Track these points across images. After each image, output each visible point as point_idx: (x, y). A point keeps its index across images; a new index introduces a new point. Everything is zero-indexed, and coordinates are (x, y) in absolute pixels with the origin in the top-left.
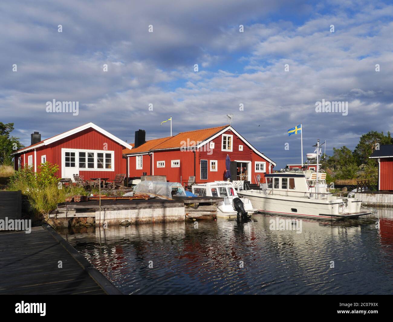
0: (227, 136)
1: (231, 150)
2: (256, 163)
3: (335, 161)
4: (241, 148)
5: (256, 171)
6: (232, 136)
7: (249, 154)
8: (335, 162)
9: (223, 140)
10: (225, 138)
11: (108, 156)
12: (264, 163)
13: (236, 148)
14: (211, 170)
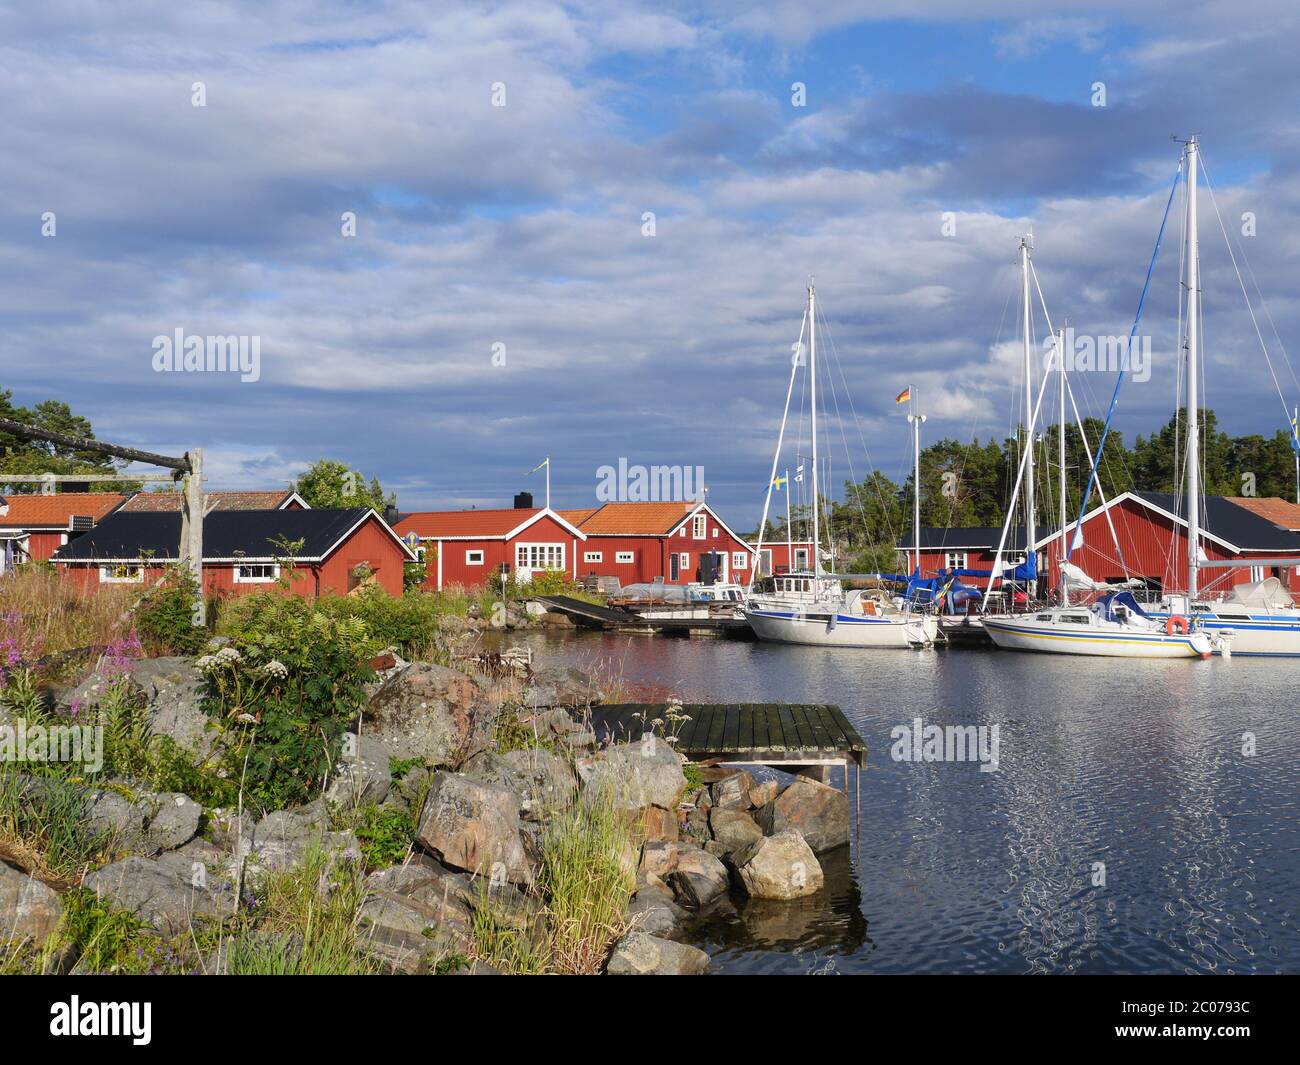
0: (700, 516)
1: (704, 538)
2: (735, 554)
3: (849, 520)
4: (716, 533)
5: (734, 567)
6: (705, 516)
7: (726, 541)
8: (849, 523)
9: (694, 524)
10: (697, 519)
11: (559, 549)
12: (745, 554)
13: (709, 533)
14: (682, 567)
